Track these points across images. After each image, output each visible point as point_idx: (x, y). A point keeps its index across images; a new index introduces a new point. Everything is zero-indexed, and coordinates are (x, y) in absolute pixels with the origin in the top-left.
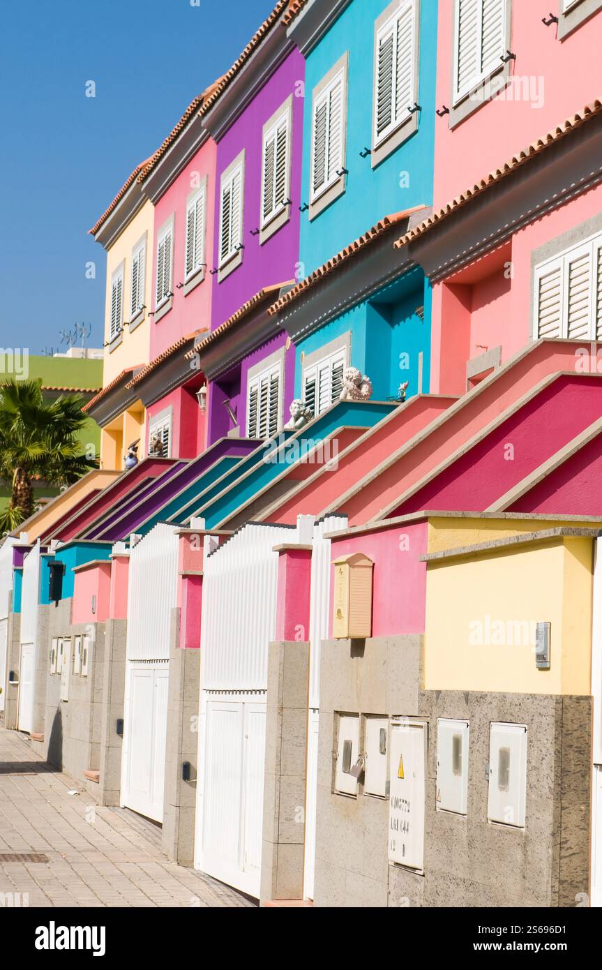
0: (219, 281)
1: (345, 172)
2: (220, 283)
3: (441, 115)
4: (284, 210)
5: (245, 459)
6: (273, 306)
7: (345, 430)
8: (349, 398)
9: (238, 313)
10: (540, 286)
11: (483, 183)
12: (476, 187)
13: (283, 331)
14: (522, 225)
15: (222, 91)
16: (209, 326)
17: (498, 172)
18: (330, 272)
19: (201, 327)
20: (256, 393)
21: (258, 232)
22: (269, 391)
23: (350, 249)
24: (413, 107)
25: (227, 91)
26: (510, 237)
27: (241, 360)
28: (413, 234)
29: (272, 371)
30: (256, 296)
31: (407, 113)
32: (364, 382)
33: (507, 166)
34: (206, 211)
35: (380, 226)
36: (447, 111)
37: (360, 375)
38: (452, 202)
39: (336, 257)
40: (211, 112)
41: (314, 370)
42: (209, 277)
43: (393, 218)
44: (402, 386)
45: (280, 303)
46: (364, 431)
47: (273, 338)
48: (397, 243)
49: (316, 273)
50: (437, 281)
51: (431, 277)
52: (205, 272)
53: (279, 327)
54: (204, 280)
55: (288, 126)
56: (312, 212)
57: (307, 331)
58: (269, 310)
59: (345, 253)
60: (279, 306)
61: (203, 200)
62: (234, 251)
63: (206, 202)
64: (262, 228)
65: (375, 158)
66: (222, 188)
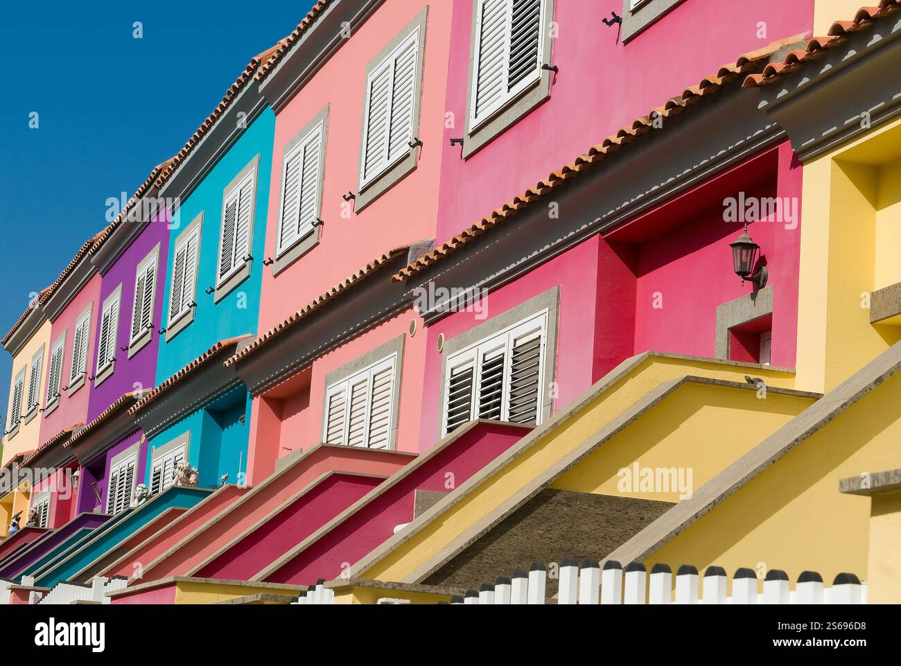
0: (96, 385)
1: (195, 305)
2: (96, 387)
3: (267, 264)
4: (148, 332)
5: (96, 530)
6: (132, 408)
7: (173, 510)
8: (179, 484)
9: (105, 413)
10: (331, 403)
11: (291, 319)
12: (286, 322)
13: (140, 428)
14: (320, 354)
15: (108, 236)
16: (85, 422)
17: (303, 311)
18: (176, 383)
19: (78, 422)
20: (116, 477)
21: (127, 349)
22: (126, 476)
23: (192, 365)
24: (247, 257)
25: (112, 236)
26: (311, 363)
27: (107, 451)
28: (238, 356)
29: (129, 460)
30: (120, 400)
31: (243, 262)
32: (193, 472)
33: (309, 307)
34: (90, 330)
35: (214, 348)
36: (271, 262)
37: (190, 467)
38: (268, 333)
39: (181, 371)
40: (99, 252)
41: (160, 461)
42: (88, 383)
43: (224, 342)
44: (223, 477)
45: (137, 406)
46: (185, 511)
47: (132, 434)
48: (226, 363)
49: (166, 384)
50: (256, 395)
51: (251, 392)
52: (86, 378)
53: (136, 424)
54: (84, 385)
55: (155, 266)
56: (168, 335)
57: (157, 430)
58: (129, 411)
59: (187, 368)
60: (137, 409)
61: (88, 323)
62: (109, 363)
63: (91, 323)
64: (130, 345)
65: (218, 295)
66: (104, 312)
